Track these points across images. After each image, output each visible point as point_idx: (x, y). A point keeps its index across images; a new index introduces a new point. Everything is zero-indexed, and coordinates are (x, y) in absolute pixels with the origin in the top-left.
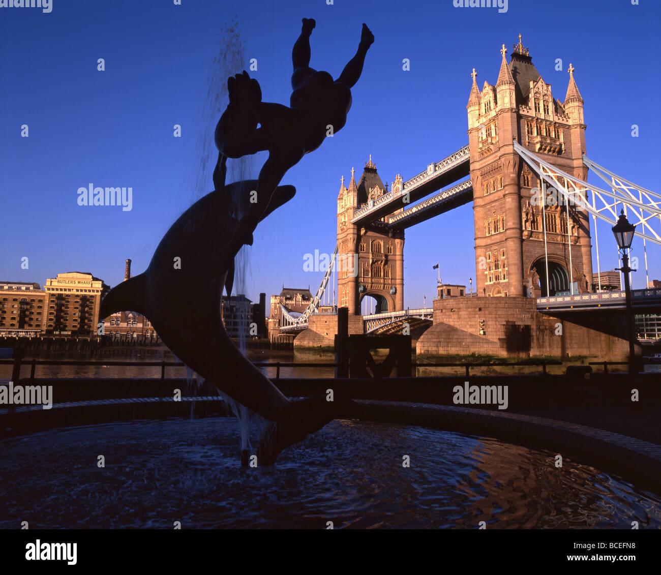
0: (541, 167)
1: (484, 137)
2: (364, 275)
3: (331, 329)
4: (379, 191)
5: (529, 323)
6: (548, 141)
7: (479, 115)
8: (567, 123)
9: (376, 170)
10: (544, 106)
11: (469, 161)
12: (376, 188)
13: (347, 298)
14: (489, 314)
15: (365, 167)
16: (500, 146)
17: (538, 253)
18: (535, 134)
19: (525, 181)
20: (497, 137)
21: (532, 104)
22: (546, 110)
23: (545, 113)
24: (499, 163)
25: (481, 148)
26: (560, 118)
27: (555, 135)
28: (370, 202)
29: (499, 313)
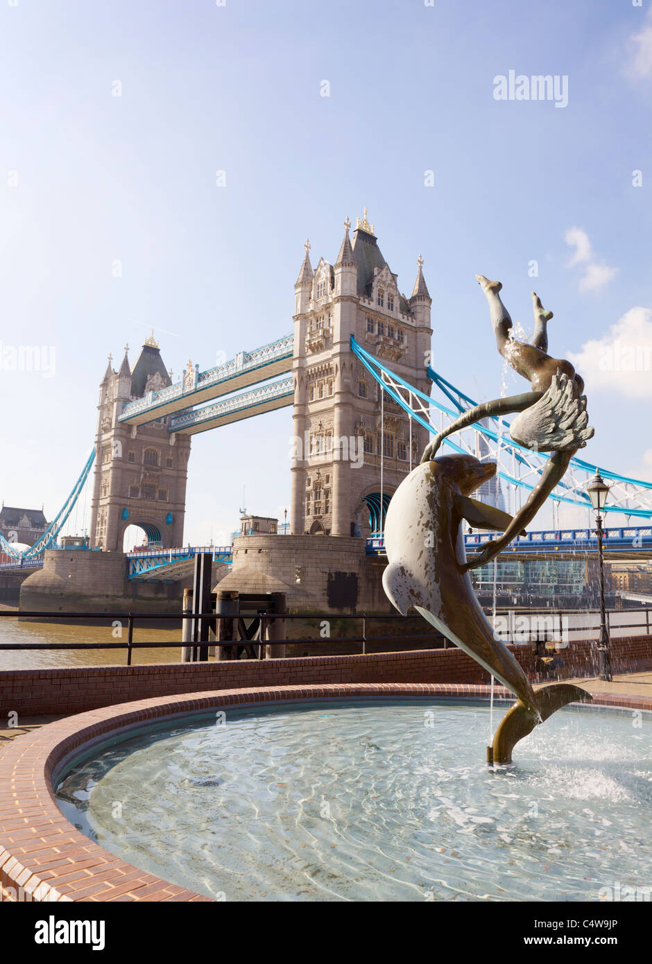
0: (382, 375)
1: (314, 328)
2: (131, 495)
3: (78, 571)
4: (160, 379)
5: (356, 571)
6: (392, 343)
7: (310, 298)
8: (412, 324)
9: (159, 350)
10: (389, 299)
11: (292, 355)
12: (156, 376)
13: (104, 527)
14: (308, 558)
15: (144, 344)
16: (334, 342)
17: (371, 481)
18: (376, 332)
19: (360, 390)
20: (331, 330)
21: (375, 295)
22: (391, 306)
23: (389, 308)
24: (331, 363)
25: (309, 341)
26: (405, 316)
27: (399, 337)
28: (149, 395)
29: (321, 556)
